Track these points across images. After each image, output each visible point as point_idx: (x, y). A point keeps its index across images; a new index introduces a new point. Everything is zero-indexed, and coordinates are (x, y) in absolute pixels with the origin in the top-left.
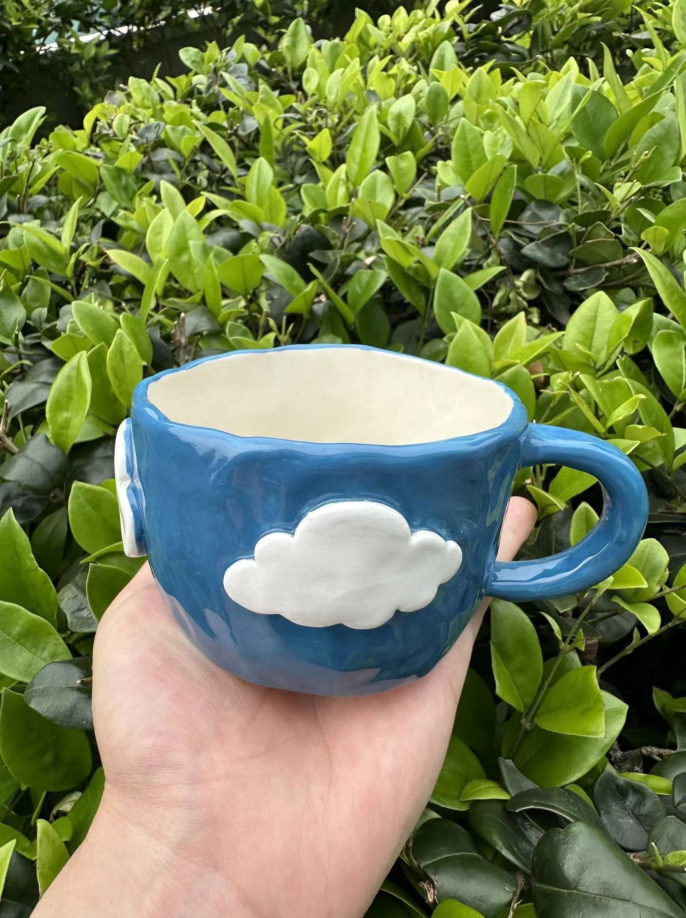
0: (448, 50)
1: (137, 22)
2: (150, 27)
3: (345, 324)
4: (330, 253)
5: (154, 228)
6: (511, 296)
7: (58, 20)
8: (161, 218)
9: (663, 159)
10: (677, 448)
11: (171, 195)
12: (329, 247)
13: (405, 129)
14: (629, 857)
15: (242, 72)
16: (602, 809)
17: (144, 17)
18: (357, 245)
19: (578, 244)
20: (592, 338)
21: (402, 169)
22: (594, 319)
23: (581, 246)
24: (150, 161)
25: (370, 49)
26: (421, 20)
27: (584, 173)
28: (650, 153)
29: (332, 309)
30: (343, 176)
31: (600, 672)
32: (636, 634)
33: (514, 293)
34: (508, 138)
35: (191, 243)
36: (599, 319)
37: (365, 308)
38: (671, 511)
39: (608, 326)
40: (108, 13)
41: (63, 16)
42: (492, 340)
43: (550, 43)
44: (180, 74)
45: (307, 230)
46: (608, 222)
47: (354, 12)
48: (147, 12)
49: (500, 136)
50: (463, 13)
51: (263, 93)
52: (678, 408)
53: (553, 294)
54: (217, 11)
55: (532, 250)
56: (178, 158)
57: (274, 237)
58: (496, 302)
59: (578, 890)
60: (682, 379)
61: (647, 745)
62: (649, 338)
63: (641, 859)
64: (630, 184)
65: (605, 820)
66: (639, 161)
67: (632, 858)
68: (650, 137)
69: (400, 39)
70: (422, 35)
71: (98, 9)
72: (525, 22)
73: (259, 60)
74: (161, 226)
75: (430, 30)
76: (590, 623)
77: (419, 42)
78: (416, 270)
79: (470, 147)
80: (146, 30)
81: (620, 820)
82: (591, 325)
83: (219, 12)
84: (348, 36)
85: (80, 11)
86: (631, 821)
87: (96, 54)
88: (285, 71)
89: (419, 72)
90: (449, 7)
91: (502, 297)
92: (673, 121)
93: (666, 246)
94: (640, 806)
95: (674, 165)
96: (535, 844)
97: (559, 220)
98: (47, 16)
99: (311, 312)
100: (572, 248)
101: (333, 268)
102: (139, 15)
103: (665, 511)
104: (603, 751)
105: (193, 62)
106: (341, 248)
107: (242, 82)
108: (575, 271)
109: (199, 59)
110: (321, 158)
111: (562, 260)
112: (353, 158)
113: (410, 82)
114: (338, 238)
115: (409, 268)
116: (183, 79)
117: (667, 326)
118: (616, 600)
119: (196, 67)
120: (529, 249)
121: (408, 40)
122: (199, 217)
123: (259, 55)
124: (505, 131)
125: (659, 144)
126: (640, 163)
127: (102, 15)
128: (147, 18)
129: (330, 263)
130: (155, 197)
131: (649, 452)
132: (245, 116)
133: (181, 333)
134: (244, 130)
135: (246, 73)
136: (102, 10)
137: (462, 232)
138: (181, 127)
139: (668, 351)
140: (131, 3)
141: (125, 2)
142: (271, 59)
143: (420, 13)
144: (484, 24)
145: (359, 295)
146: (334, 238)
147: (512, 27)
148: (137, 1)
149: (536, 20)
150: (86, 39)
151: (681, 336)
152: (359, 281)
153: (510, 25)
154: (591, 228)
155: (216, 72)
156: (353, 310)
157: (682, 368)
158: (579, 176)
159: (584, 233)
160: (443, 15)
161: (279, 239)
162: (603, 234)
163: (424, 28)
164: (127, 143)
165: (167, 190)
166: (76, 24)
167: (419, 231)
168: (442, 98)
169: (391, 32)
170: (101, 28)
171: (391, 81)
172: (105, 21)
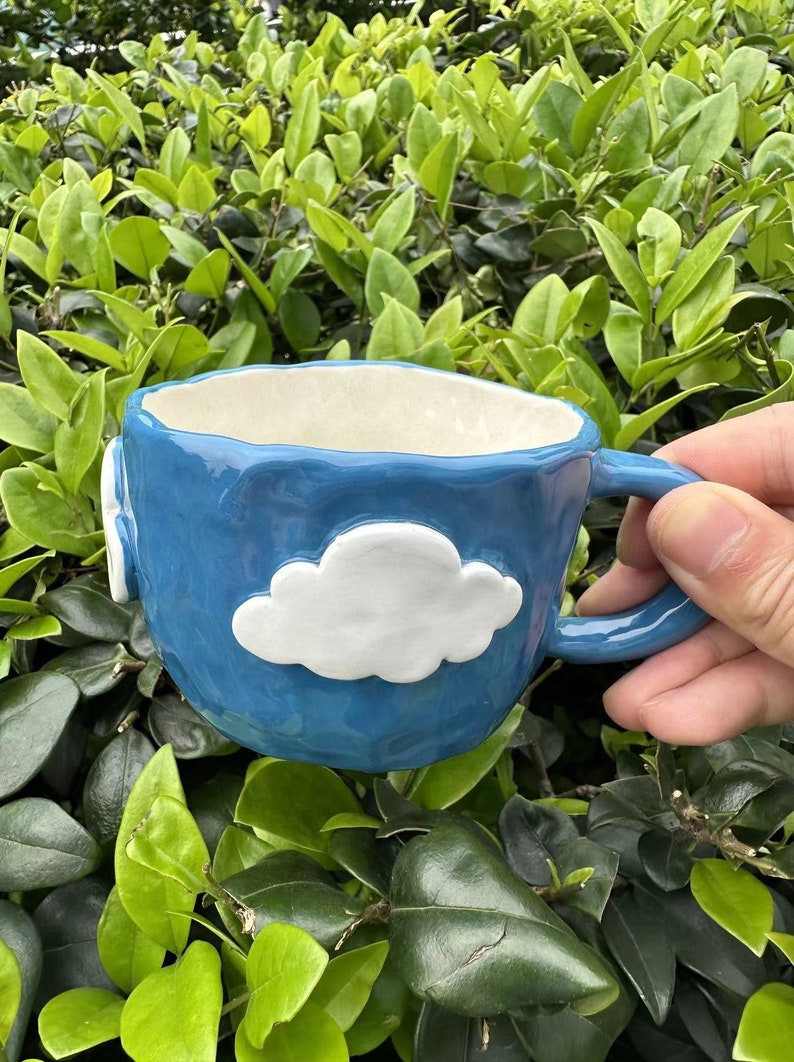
0: (424, 54)
1: (95, 39)
3: (265, 312)
4: (257, 241)
5: (49, 206)
6: (464, 293)
8: (58, 195)
9: (634, 148)
11: (76, 175)
12: (258, 234)
13: (365, 126)
15: (191, 69)
16: (508, 842)
17: (103, 35)
18: (288, 233)
19: (539, 234)
20: (543, 329)
21: (346, 150)
22: (546, 304)
23: (542, 236)
24: (62, 146)
25: (342, 55)
26: (399, 27)
27: (551, 162)
28: (620, 139)
29: (249, 295)
30: (281, 160)
33: (467, 289)
34: (468, 127)
35: (84, 215)
36: (551, 303)
37: (289, 295)
40: (62, 28)
41: (7, 27)
42: (424, 325)
43: (540, 58)
44: (121, 71)
45: (230, 212)
46: (571, 211)
47: (325, 17)
48: (106, 28)
49: (460, 123)
51: (205, 83)
53: (512, 293)
55: (488, 242)
56: (98, 145)
57: (190, 218)
59: (436, 905)
60: (637, 365)
61: (583, 784)
62: (603, 322)
64: (597, 173)
65: (511, 854)
66: (609, 147)
67: (534, 890)
68: (620, 124)
69: (375, 45)
70: (399, 41)
71: (49, 22)
72: (515, 35)
73: (213, 62)
74: (56, 204)
75: (408, 37)
77: (395, 49)
78: (349, 255)
79: (428, 135)
80: (107, 50)
81: (528, 853)
82: (542, 311)
84: (318, 41)
85: (28, 22)
86: (541, 854)
87: (45, 70)
89: (387, 72)
90: (432, 19)
92: (642, 105)
93: (631, 235)
95: (645, 153)
97: (521, 212)
99: (224, 296)
100: (532, 239)
101: (259, 255)
102: (98, 31)
105: (135, 58)
106: (270, 235)
107: (187, 79)
108: (537, 269)
109: (142, 55)
110: (259, 146)
111: (522, 254)
112: (292, 141)
113: (376, 81)
114: (266, 222)
115: (343, 252)
116: (123, 76)
117: (625, 311)
119: (140, 64)
120: (484, 241)
121: (384, 45)
123: (215, 57)
125: (630, 132)
126: (610, 150)
127: (53, 29)
128: (107, 36)
129: (257, 251)
130: (61, 181)
132: (186, 112)
133: (53, 309)
135: (195, 71)
136: (54, 24)
137: (405, 212)
138: (100, 109)
139: (624, 334)
140: (89, 17)
141: (81, 15)
142: (228, 60)
143: (399, 21)
144: (469, 35)
145: (283, 280)
146: (262, 223)
147: (500, 42)
148: (96, 16)
149: (525, 34)
150: (35, 54)
151: (639, 320)
152: (283, 265)
153: (498, 38)
154: (552, 218)
155: (159, 66)
156: (275, 295)
157: (637, 354)
158: (544, 165)
159: (545, 224)
160: (426, 24)
161: (197, 221)
162: (566, 223)
163: (402, 34)
164: (31, 119)
165: (71, 169)
166: (23, 37)
167: (361, 217)
168: (406, 93)
169: (368, 40)
170: (52, 44)
171: (356, 78)
172: (59, 36)
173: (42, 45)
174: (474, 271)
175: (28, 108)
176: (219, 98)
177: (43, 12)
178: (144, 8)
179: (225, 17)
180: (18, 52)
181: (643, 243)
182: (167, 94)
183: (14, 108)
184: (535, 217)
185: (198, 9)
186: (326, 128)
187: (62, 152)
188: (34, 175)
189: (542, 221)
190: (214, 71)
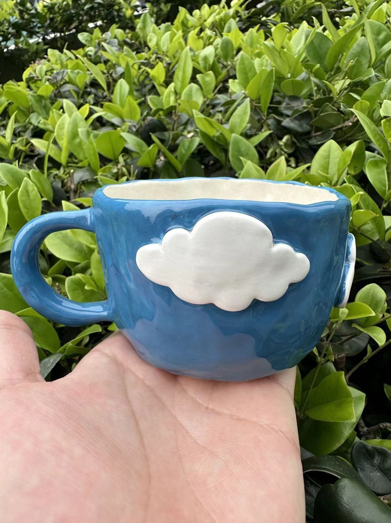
0: (233, 23)
1: (59, 30)
2: (67, 33)
3: (176, 172)
4: (166, 133)
5: (59, 126)
6: (277, 151)
7: (14, 31)
8: (63, 119)
9: (362, 65)
10: (386, 228)
11: (70, 107)
12: (166, 130)
13: (209, 65)
14: (380, 500)
15: (115, 43)
16: (359, 468)
17: (63, 28)
18: (182, 128)
19: (315, 116)
20: (328, 169)
21: (207, 82)
22: (328, 157)
23: (317, 118)
24: (59, 92)
25: (189, 28)
26: (217, 10)
27: (316, 76)
28: (354, 61)
29: (168, 164)
30: (173, 90)
31: (348, 376)
32: (369, 349)
33: (279, 149)
34: (269, 61)
35: (80, 130)
36: (331, 156)
37: (188, 162)
38: (386, 270)
39: (337, 160)
40: (42, 27)
41: (17, 29)
42: (266, 173)
43: (292, 18)
44: (80, 48)
45: (152, 120)
46: (332, 103)
47: (178, 9)
48: (65, 24)
49: (264, 60)
50: (241, 6)
51: (125, 51)
52: (384, 205)
53: (302, 148)
54: (105, 23)
55: (288, 123)
56: (77, 89)
57: (132, 125)
58: (268, 156)
60: (386, 187)
61: (383, 422)
62: (363, 165)
63: (388, 500)
64: (343, 81)
65: (361, 474)
66: (348, 67)
67: (382, 500)
68: (353, 53)
69: (205, 21)
70: (218, 17)
71: (37, 24)
72: (277, 8)
73: (124, 38)
74: (63, 124)
75: (222, 15)
76: (339, 344)
77: (216, 21)
78: (218, 137)
79: (248, 68)
80: (65, 35)
81: (371, 474)
82: (327, 160)
83: (106, 23)
84: (176, 22)
85: (26, 26)
86: (378, 474)
87: (37, 49)
88: (140, 43)
89: (216, 35)
90: (232, 4)
91: (272, 153)
92: (364, 42)
93: (368, 113)
94: (383, 462)
95: (369, 67)
96: (315, 496)
97: (303, 105)
98: (8, 29)
99: (155, 166)
100: (312, 120)
101: (168, 141)
102: (60, 26)
103: (382, 270)
104: (352, 427)
105: (86, 40)
106: (173, 130)
107: (114, 49)
108: (315, 134)
109: (89, 39)
110: (160, 82)
111: (306, 128)
112: (178, 79)
113: (211, 40)
114: (170, 123)
115: (214, 136)
116: (81, 50)
117: (374, 157)
118: (355, 325)
119: (89, 44)
120: (286, 122)
121: (210, 20)
122: (87, 118)
123: (125, 35)
124: (267, 58)
125: (359, 57)
126: (349, 68)
127: (39, 28)
128: (65, 28)
129: (166, 139)
130: (61, 110)
131: (370, 233)
132: (116, 66)
133: (71, 182)
134: (116, 74)
135: (117, 44)
136: (39, 25)
137: (245, 113)
138: (76, 71)
139: (376, 170)
140: (55, 20)
141: (52, 19)
142: (132, 36)
143: (216, 7)
144: (253, 10)
145: (185, 154)
146: (168, 124)
147: (269, 11)
148: (59, 19)
149: (282, 7)
150: (31, 41)
151: (383, 162)
152: (184, 146)
153: (268, 10)
154: (322, 107)
155: (99, 44)
156: (181, 162)
157: (385, 181)
158: (313, 79)
159: (318, 111)
160: (229, 7)
161: (135, 126)
162: (330, 110)
163: (219, 14)
164: (44, 80)
165: (67, 104)
166: (24, 33)
167: (219, 116)
168: (230, 45)
169: (200, 18)
170: (39, 35)
171: (201, 40)
172: (41, 31)
173: (34, 36)
174: (281, 139)
175: (41, 74)
176: (132, 58)
177: (33, 20)
178: (81, 12)
179: (121, 12)
180: (23, 41)
181: (384, 120)
182: (104, 58)
183: (34, 75)
184: (313, 108)
185: (108, 10)
186: (196, 71)
187: (58, 95)
188: (48, 108)
189: (316, 109)
190: (126, 43)
